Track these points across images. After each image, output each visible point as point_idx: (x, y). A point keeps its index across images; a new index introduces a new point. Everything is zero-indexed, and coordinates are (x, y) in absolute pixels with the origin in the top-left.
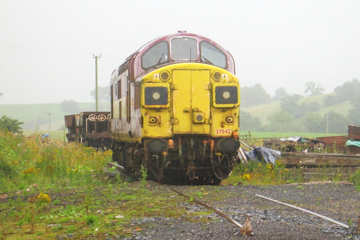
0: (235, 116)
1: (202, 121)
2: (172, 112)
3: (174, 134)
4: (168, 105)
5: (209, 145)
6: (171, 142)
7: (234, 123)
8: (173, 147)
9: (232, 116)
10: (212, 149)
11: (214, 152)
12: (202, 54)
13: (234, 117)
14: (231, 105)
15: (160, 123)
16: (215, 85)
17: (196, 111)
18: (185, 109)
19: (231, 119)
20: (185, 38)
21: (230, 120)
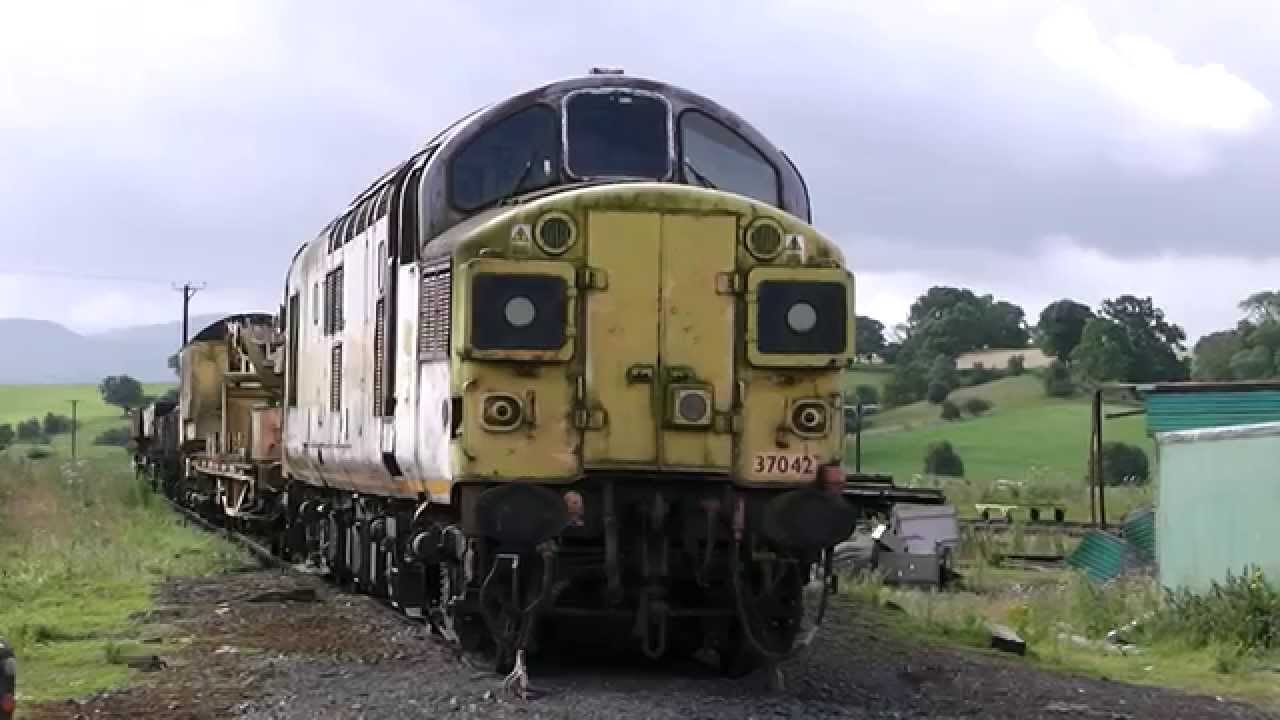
0: (832, 405)
1: (705, 421)
2: (580, 380)
3: (587, 471)
4: (567, 352)
5: (725, 521)
6: (574, 498)
7: (827, 430)
8: (580, 523)
9: (821, 402)
10: (738, 536)
11: (744, 546)
12: (687, 160)
13: (828, 407)
14: (820, 360)
15: (530, 424)
16: (757, 276)
17: (678, 380)
18: (635, 372)
19: (818, 417)
20: (624, 95)
21: (810, 418)
